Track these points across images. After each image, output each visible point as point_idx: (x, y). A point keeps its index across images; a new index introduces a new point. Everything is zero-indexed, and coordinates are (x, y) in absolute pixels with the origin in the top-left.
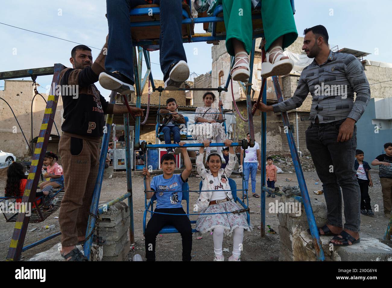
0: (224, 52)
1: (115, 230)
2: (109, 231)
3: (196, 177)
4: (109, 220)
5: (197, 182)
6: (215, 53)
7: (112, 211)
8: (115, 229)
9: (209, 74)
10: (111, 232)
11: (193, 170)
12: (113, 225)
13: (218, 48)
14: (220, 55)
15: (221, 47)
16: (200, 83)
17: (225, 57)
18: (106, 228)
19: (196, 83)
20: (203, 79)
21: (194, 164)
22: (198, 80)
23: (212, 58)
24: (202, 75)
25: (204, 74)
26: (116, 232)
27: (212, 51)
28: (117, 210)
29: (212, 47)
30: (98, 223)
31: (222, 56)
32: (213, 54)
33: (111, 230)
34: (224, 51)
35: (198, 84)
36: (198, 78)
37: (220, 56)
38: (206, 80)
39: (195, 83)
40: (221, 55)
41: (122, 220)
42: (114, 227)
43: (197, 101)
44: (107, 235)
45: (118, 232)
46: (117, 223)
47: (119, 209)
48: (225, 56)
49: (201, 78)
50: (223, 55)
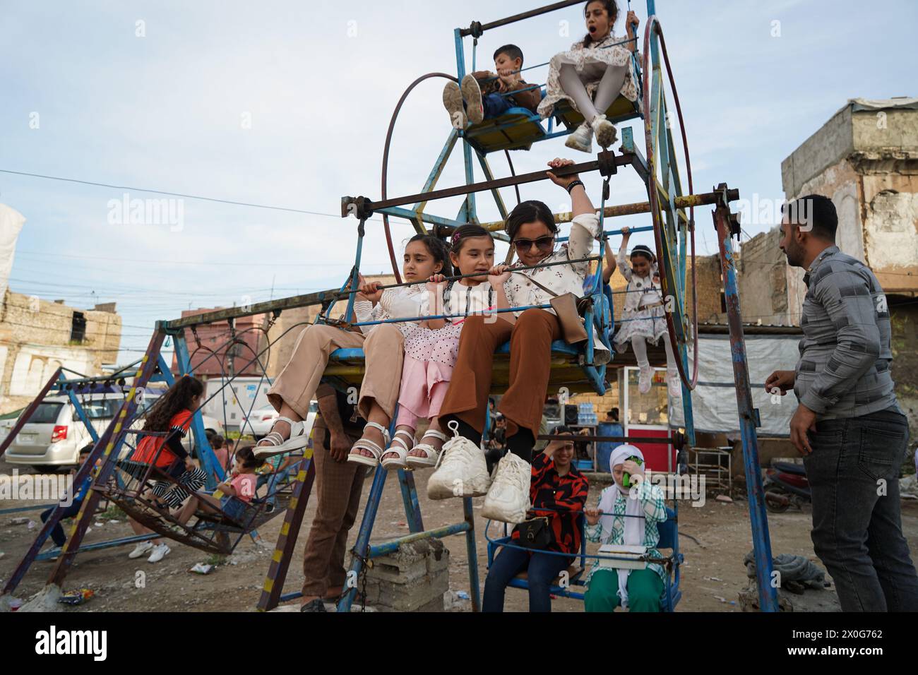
0: (816, 171)
1: (405, 591)
2: (397, 591)
3: (718, 501)
4: (396, 570)
5: (711, 514)
6: (790, 177)
7: (404, 554)
8: (406, 588)
9: (777, 233)
10: (401, 592)
11: (714, 481)
12: (403, 581)
13: (798, 165)
14: (804, 180)
15: (805, 161)
16: (756, 255)
17: (819, 185)
18: (392, 583)
19: (746, 255)
20: (764, 244)
21: (715, 466)
22: (752, 249)
23: (784, 190)
24: (762, 235)
25: (767, 231)
26: (407, 594)
27: (783, 174)
28: (415, 552)
29: (782, 164)
30: (365, 571)
31: (811, 183)
32: (785, 181)
33: (400, 588)
34: (815, 168)
35: (751, 258)
36: (750, 241)
37: (806, 185)
38: (771, 245)
39: (743, 254)
40: (807, 182)
41: (427, 574)
42: (404, 584)
43: (748, 300)
44: (394, 597)
45: (411, 595)
46: (410, 577)
47: (418, 552)
48: (819, 182)
49: (757, 243)
50: (813, 180)
